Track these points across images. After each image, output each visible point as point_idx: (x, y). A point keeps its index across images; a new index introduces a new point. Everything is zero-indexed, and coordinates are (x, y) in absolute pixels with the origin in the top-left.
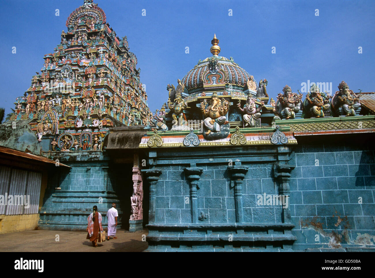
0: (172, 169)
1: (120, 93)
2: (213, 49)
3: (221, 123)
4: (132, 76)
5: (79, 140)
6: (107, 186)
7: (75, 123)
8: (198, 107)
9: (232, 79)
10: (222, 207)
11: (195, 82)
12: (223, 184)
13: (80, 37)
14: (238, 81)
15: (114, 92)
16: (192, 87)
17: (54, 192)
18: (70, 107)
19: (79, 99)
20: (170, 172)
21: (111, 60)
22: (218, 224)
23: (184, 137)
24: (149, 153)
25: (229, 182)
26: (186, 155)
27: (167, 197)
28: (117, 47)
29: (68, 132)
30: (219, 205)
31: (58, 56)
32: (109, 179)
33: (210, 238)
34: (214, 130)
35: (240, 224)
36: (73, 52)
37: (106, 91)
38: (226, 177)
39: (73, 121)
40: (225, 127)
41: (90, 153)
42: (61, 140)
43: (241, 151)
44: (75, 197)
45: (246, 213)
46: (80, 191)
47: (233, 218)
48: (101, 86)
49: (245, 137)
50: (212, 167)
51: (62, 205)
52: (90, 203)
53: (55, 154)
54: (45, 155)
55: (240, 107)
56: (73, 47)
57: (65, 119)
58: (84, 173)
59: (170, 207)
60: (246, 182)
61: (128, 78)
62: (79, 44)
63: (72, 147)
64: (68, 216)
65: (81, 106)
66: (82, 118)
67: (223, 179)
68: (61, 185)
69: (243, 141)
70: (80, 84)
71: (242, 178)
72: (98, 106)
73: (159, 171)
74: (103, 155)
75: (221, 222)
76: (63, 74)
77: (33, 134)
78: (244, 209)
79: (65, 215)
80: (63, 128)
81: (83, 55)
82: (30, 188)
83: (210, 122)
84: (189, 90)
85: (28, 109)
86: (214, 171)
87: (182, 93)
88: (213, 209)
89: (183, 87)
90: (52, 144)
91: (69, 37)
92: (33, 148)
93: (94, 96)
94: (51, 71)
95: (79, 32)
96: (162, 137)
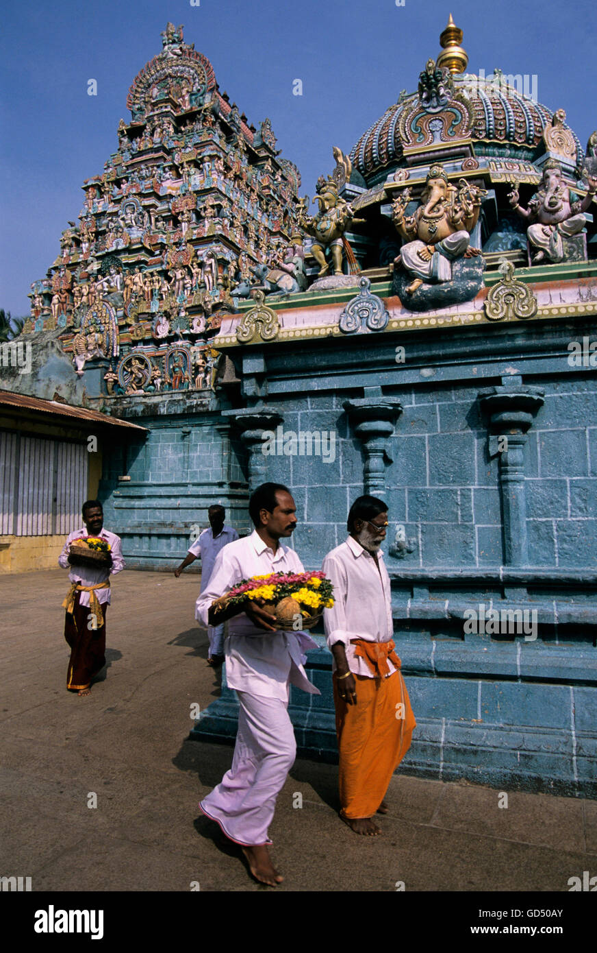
0: (312, 405)
1: (257, 253)
2: (444, 58)
3: (454, 256)
4: (286, 213)
5: (164, 368)
6: (229, 468)
7: (152, 329)
8: (384, 215)
9: (496, 125)
10: (459, 518)
11: (382, 149)
12: (464, 447)
13: (159, 130)
14: (516, 131)
15: (239, 249)
16: (375, 166)
17: (117, 487)
18: (141, 293)
19: (159, 273)
20: (306, 414)
21: (231, 175)
22: (446, 570)
23: (341, 307)
24: (244, 361)
25: (484, 439)
26: (350, 361)
27: (299, 489)
28: (247, 146)
29: (137, 350)
30: (453, 512)
31: (113, 179)
32: (233, 453)
33: (421, 610)
34: (433, 280)
35: (513, 570)
36: (143, 167)
37: (218, 249)
38: (475, 426)
39: (148, 325)
40: (467, 265)
41: (189, 394)
42: (124, 369)
43: (520, 342)
44: (161, 497)
45: (536, 537)
46: (169, 482)
47: (495, 552)
48: (208, 237)
49: (534, 295)
50: (430, 397)
51: (136, 515)
52: (193, 509)
53: (113, 401)
54: (93, 406)
55: (518, 202)
56: (142, 155)
57: (130, 321)
58: (178, 441)
59: (306, 518)
60: (538, 438)
61: (276, 218)
62: (156, 146)
63: (150, 385)
64: (147, 539)
65: (166, 289)
66: (167, 315)
67: (465, 432)
68: (130, 471)
69: (526, 308)
70: (162, 238)
71: (525, 427)
72: (202, 286)
73: (273, 412)
74: (217, 398)
75: (458, 565)
76: (123, 219)
77: (66, 360)
78: (528, 523)
79: (141, 536)
80: (126, 341)
81: (167, 169)
82: (64, 479)
83: (418, 254)
84: (366, 176)
85: (57, 306)
86: (437, 407)
87: (344, 185)
88: (431, 523)
89: (348, 168)
90: (106, 380)
91: (135, 133)
92: (69, 392)
93: (193, 262)
94: (99, 216)
95: (155, 118)
96: (279, 313)
